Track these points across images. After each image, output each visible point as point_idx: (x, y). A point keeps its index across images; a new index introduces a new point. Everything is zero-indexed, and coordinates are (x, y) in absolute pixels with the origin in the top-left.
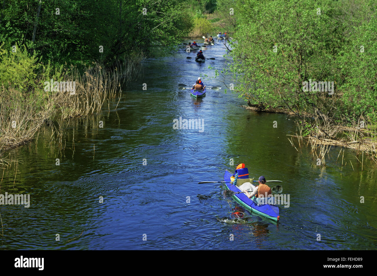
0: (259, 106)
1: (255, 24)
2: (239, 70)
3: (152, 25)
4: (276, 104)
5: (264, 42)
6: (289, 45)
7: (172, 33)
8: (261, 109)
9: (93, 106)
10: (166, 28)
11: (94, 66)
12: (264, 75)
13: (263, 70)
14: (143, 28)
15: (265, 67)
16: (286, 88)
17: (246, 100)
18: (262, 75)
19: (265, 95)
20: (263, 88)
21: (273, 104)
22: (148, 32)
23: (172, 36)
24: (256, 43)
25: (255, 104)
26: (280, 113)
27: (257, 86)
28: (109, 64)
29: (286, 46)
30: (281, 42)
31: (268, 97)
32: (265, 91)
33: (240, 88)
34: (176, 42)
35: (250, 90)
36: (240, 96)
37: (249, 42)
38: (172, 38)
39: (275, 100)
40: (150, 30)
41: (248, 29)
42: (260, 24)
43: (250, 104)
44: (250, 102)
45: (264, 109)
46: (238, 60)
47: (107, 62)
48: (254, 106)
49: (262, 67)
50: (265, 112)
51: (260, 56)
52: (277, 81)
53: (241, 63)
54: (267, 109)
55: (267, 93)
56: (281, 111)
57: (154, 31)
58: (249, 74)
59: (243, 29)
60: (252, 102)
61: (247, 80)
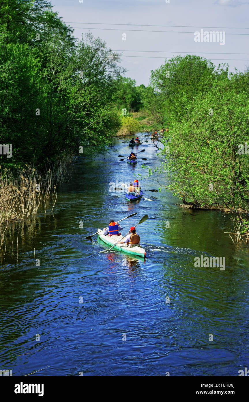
0: (194, 203)
1: (188, 123)
2: (173, 168)
3: (81, 125)
4: (211, 202)
5: (197, 140)
6: (222, 142)
7: (102, 133)
8: (196, 206)
9: (28, 209)
10: (96, 128)
11: (26, 168)
12: (199, 173)
13: (197, 168)
14: (73, 129)
15: (199, 165)
16: (222, 185)
17: (181, 198)
18: (196, 173)
19: (200, 193)
20: (198, 186)
21: (209, 202)
22: (78, 132)
23: (103, 136)
24: (189, 141)
25: (190, 201)
26: (215, 210)
27: (191, 183)
28: (41, 166)
29: (220, 143)
30: (214, 139)
31: (203, 194)
32: (200, 189)
33: (174, 186)
34: (107, 142)
35: (184, 188)
36: (175, 195)
37: (183, 140)
38: (103, 138)
39: (210, 197)
40: (80, 130)
41: (181, 127)
42: (193, 122)
43: (185, 203)
44: (184, 200)
45: (198, 207)
46: (172, 158)
47: (39, 164)
48: (189, 204)
49: (196, 164)
50: (200, 209)
51: (194, 154)
52: (212, 179)
53: (174, 161)
54: (202, 206)
55: (202, 190)
56: (216, 208)
57: (84, 132)
58: (182, 172)
59: (176, 127)
60: (187, 200)
61: (182, 178)
